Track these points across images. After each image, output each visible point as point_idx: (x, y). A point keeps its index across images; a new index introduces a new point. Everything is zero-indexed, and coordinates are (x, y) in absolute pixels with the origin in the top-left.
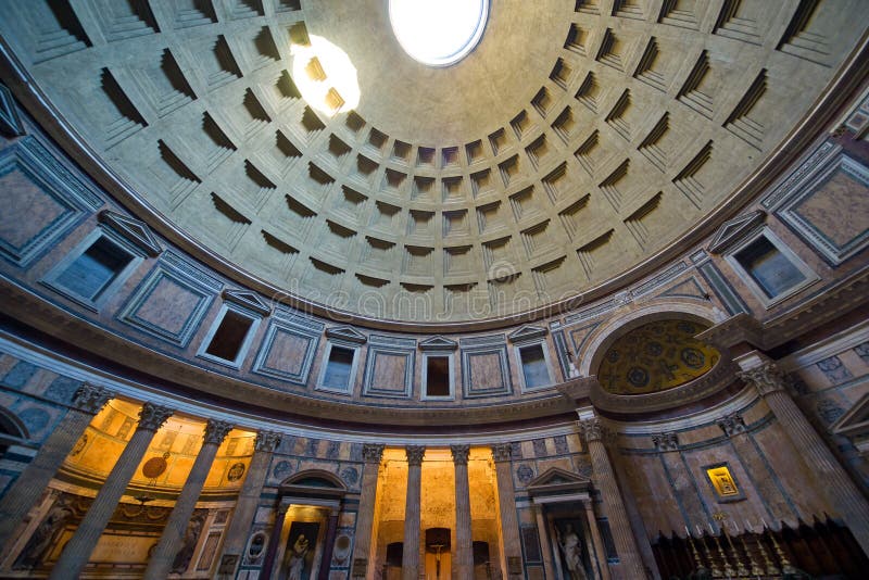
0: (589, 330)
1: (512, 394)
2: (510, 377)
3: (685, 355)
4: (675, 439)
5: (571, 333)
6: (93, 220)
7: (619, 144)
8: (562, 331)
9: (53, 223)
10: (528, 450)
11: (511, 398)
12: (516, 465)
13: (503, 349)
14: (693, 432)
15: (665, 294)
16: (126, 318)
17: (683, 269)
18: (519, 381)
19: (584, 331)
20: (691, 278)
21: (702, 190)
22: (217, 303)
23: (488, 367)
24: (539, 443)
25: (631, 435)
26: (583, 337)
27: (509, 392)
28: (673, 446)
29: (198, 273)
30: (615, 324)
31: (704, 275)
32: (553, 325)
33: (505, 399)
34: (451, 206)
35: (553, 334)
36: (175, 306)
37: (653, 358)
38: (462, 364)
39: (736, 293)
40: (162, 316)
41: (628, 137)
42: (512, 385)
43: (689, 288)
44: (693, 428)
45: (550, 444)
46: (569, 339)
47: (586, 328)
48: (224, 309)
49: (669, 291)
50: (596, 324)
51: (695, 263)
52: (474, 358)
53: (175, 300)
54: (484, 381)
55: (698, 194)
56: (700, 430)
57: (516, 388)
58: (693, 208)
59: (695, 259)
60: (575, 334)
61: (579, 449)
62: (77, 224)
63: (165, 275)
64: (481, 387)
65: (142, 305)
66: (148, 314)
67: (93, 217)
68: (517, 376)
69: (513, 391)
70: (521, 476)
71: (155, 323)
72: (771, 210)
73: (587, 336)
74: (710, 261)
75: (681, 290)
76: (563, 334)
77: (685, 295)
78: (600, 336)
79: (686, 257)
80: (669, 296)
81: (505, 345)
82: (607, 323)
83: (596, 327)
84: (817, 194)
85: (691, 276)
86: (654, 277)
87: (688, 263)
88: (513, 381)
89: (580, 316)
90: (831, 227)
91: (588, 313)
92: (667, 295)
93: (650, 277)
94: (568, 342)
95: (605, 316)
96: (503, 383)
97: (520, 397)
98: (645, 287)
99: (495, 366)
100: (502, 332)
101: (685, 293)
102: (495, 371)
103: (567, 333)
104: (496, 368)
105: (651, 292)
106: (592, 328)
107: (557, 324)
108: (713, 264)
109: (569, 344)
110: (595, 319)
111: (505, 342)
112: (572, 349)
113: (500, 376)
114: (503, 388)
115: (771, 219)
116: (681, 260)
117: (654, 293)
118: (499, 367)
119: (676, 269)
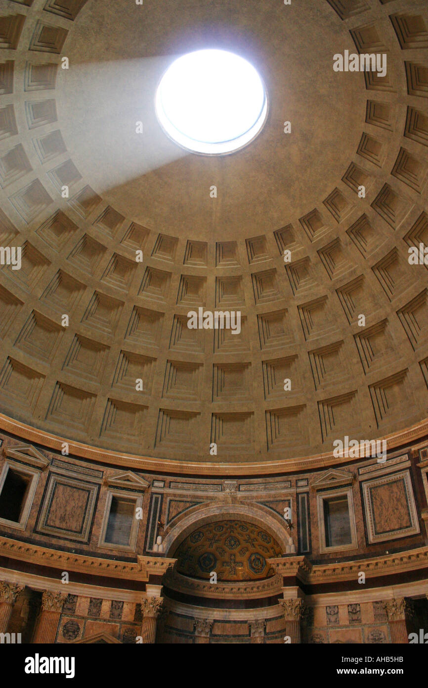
0: (188, 505)
1: (86, 544)
2: (92, 524)
3: (253, 557)
4: (212, 627)
5: (171, 501)
7: (298, 335)
8: (162, 494)
10: (82, 607)
11: (85, 547)
12: (65, 619)
13: (96, 488)
14: (228, 625)
15: (263, 503)
17: (286, 488)
18: (101, 531)
19: (182, 504)
20: (287, 500)
21: (332, 424)
23: (72, 504)
24: (96, 603)
25: (178, 615)
26: (180, 510)
27: (85, 540)
28: (207, 633)
30: (213, 511)
31: (298, 502)
32: (156, 484)
33: (78, 546)
34: (109, 289)
35: (153, 493)
37: (227, 549)
38: (45, 490)
39: (310, 530)
41: (307, 336)
42: (91, 532)
43: (282, 507)
44: (229, 622)
45: (106, 607)
46: (166, 506)
47: (186, 501)
49: (268, 502)
51: (297, 487)
52: (61, 488)
54: (63, 519)
55: (328, 427)
56: (233, 624)
57: (94, 538)
58: (319, 437)
59: (301, 483)
60: (173, 503)
61: (131, 618)
64: (57, 524)
68: (99, 525)
69: (89, 539)
70: (66, 631)
72: (361, 478)
73: (183, 510)
74: (307, 493)
75: (277, 505)
76: (162, 498)
77: (277, 512)
78: (195, 516)
79: (293, 478)
80: (267, 506)
81: (100, 485)
82: (207, 505)
83: (195, 505)
84: (386, 487)
85: (289, 498)
86: (264, 482)
87: (293, 484)
88: (93, 529)
89: (186, 486)
90: (380, 515)
91: (194, 486)
92: (265, 505)
93: (260, 480)
94: (163, 509)
95: (207, 498)
96: (82, 527)
97: (94, 549)
98: (252, 487)
99: (80, 504)
100: (102, 468)
101: (278, 510)
102: (79, 511)
103: (166, 498)
104: (81, 507)
105: (255, 494)
106: (191, 504)
107: (162, 484)
108: (308, 496)
109: (163, 511)
110: (198, 497)
111: (101, 482)
112: (165, 519)
113: (82, 519)
114: (80, 532)
115: (357, 485)
116: (289, 479)
117: (257, 497)
118: (84, 508)
119: (283, 485)
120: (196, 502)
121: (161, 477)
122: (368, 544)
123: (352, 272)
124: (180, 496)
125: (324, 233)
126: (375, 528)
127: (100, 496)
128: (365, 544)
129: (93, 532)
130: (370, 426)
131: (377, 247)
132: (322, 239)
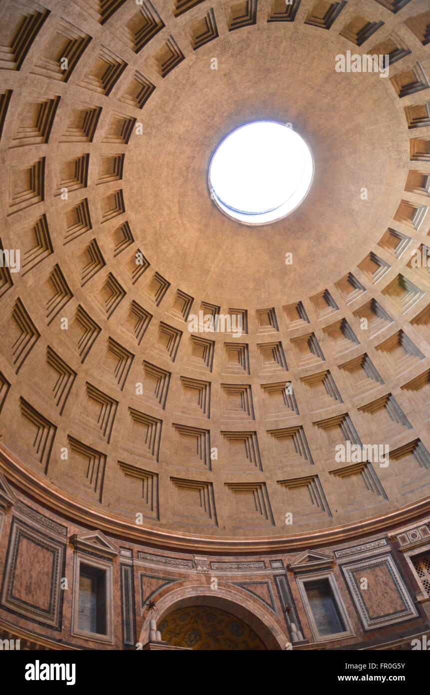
0: (160, 582)
1: (56, 629)
5: (142, 575)
8: (132, 566)
11: (57, 635)
15: (241, 585)
17: (260, 568)
18: (71, 612)
19: (154, 581)
20: (266, 583)
23: (38, 567)
26: (153, 589)
27: (55, 624)
30: (188, 592)
31: (277, 586)
32: (123, 552)
33: (48, 633)
35: (121, 564)
42: (61, 612)
43: (261, 591)
46: (137, 582)
47: (159, 578)
49: (245, 583)
50: (170, 581)
51: (272, 568)
52: (25, 542)
54: (28, 588)
57: (66, 623)
59: (276, 565)
60: (145, 579)
64: (23, 595)
69: (60, 623)
72: (339, 562)
73: (157, 590)
74: (285, 575)
75: (255, 588)
76: (133, 571)
77: (258, 596)
78: (170, 597)
79: (267, 559)
80: (244, 588)
81: (65, 545)
82: (181, 584)
83: (168, 583)
84: (369, 571)
85: (266, 580)
86: (235, 560)
87: (267, 565)
88: (64, 608)
89: (154, 558)
90: (370, 599)
91: (163, 560)
92: (242, 587)
93: (231, 558)
94: (135, 586)
95: (180, 575)
96: (50, 604)
97: (67, 638)
98: (224, 565)
99: (46, 570)
100: (65, 523)
101: (258, 594)
102: (46, 580)
103: (137, 572)
104: (47, 574)
105: (229, 574)
106: (164, 583)
107: (128, 554)
108: (287, 579)
109: (136, 589)
110: (169, 573)
111: (65, 541)
112: (138, 598)
113: (49, 592)
114: (48, 612)
115: (336, 569)
116: (262, 559)
117: (232, 578)
118: (50, 576)
119: (257, 565)
120: (168, 580)
121: (127, 544)
122: (364, 631)
123: (318, 365)
124: (151, 569)
125: (300, 325)
126: (368, 614)
127: (67, 562)
128: (362, 630)
129: (64, 613)
130: (337, 511)
131: (346, 349)
132: (298, 329)
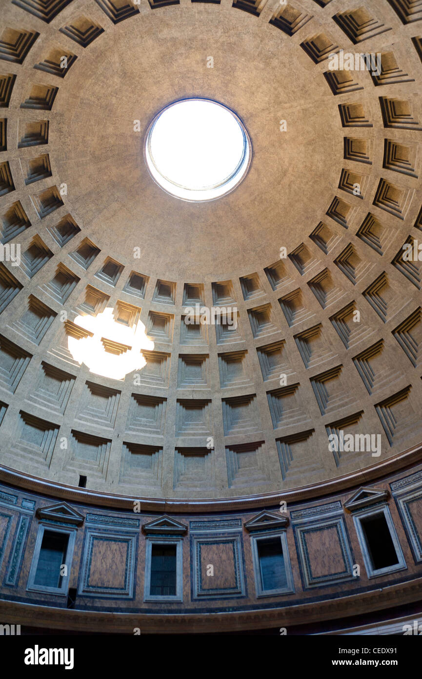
6: (246, 536)
9: (234, 557)
16: (310, 584)
22: (347, 521)
29: (319, 509)
36: (327, 549)
40: (327, 565)
48: (356, 521)
53: (324, 544)
62: (242, 547)
63: (304, 532)
65: (310, 566)
66: (319, 571)
67: (244, 534)
71: (326, 573)
